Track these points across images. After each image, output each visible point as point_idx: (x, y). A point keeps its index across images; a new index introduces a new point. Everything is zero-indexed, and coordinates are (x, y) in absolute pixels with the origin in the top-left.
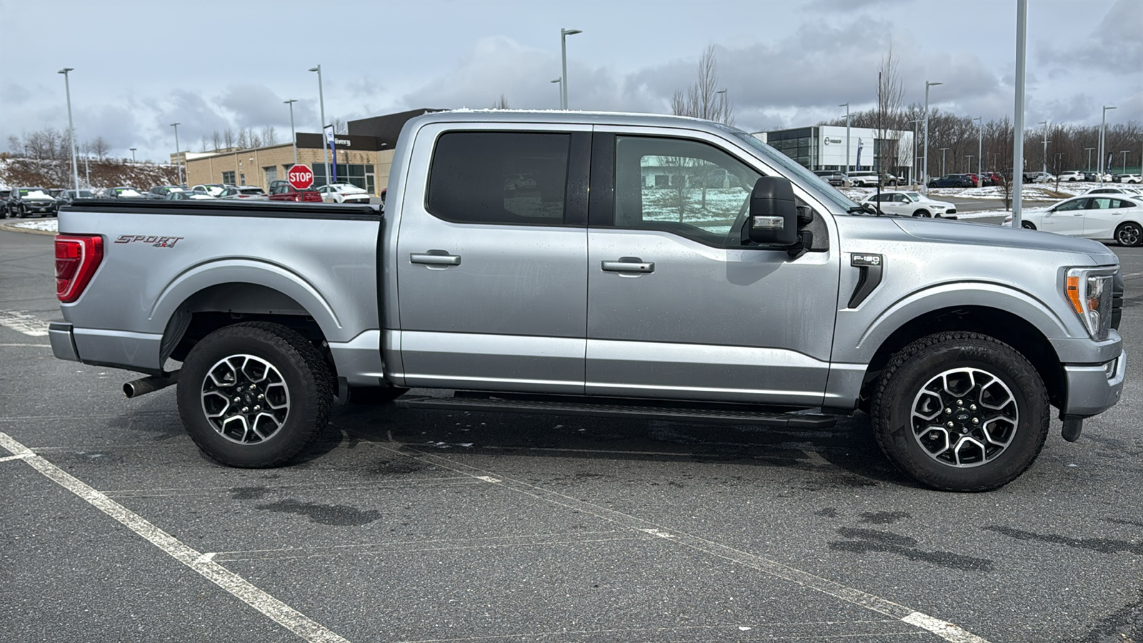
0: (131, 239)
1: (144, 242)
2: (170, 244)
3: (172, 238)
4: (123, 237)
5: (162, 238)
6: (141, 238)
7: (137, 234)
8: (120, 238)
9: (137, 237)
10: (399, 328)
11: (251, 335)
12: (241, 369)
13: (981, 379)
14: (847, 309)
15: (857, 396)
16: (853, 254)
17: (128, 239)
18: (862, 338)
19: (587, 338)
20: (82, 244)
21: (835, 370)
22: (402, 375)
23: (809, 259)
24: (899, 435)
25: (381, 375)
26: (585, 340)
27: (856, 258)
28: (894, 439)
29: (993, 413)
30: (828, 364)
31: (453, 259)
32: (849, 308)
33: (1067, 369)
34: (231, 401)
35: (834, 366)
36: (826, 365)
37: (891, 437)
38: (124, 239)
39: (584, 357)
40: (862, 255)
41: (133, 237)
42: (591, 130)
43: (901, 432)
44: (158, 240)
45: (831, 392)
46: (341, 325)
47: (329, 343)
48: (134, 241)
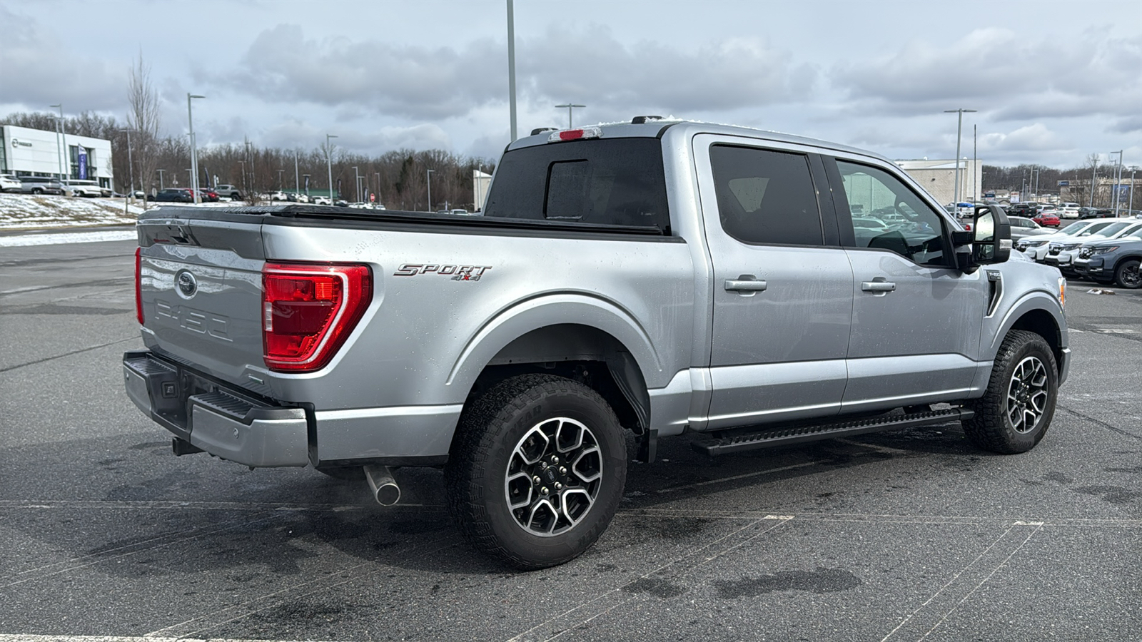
0: (419, 269)
1: (439, 273)
2: (475, 275)
3: (476, 268)
4: (405, 267)
5: (462, 269)
6: (434, 269)
7: (426, 263)
8: (401, 268)
9: (427, 267)
10: (709, 365)
13: (1036, 364)
14: (987, 317)
15: (986, 388)
16: (988, 271)
17: (414, 269)
18: (994, 339)
19: (847, 358)
20: (344, 277)
21: (979, 367)
22: (705, 418)
24: (1003, 415)
25: (687, 421)
26: (844, 361)
27: (989, 274)
28: (1002, 418)
29: (1038, 389)
30: (976, 363)
31: (762, 284)
32: (987, 315)
33: (1065, 351)
34: (534, 482)
35: (979, 364)
37: (1000, 417)
38: (407, 271)
39: (846, 377)
40: (993, 271)
41: (421, 266)
43: (1004, 412)
44: (457, 271)
45: (974, 386)
46: (661, 368)
47: (649, 391)
48: (424, 272)
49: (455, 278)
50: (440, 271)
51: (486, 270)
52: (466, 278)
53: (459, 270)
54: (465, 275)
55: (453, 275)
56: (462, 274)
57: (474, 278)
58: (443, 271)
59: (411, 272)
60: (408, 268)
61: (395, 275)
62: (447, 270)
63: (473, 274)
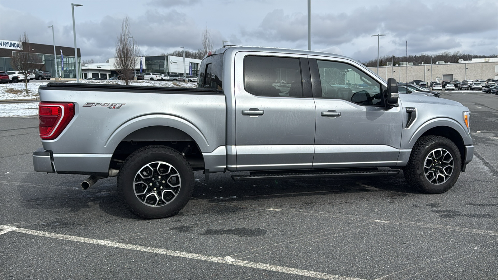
0: (93, 104)
1: (102, 106)
2: (118, 107)
3: (118, 104)
4: (88, 104)
5: (112, 104)
6: (100, 104)
7: (96, 102)
8: (86, 104)
9: (97, 104)
10: (235, 144)
11: (163, 152)
12: (156, 169)
13: (444, 152)
14: (405, 129)
15: (408, 162)
16: (406, 108)
17: (91, 104)
18: (410, 139)
19: (314, 145)
20: (62, 107)
21: (401, 152)
22: (234, 166)
23: (393, 110)
24: (421, 175)
25: (225, 167)
26: (313, 145)
27: (408, 109)
28: (419, 177)
29: (446, 164)
30: (399, 150)
31: (262, 112)
32: (406, 128)
33: (467, 147)
34: (149, 185)
35: (401, 150)
36: (398, 150)
37: (418, 176)
38: (88, 105)
39: (314, 153)
40: (410, 108)
41: (94, 103)
42: (307, 57)
43: (422, 174)
45: (399, 160)
46: (209, 144)
47: (203, 153)
48: (95, 105)
49: (109, 108)
50: (103, 105)
51: (123, 105)
52: (114, 108)
53: (111, 105)
54: (113, 106)
55: (108, 107)
56: (112, 106)
57: (117, 108)
58: (104, 105)
59: (90, 105)
60: (89, 104)
61: (83, 106)
62: (105, 105)
63: (117, 106)
